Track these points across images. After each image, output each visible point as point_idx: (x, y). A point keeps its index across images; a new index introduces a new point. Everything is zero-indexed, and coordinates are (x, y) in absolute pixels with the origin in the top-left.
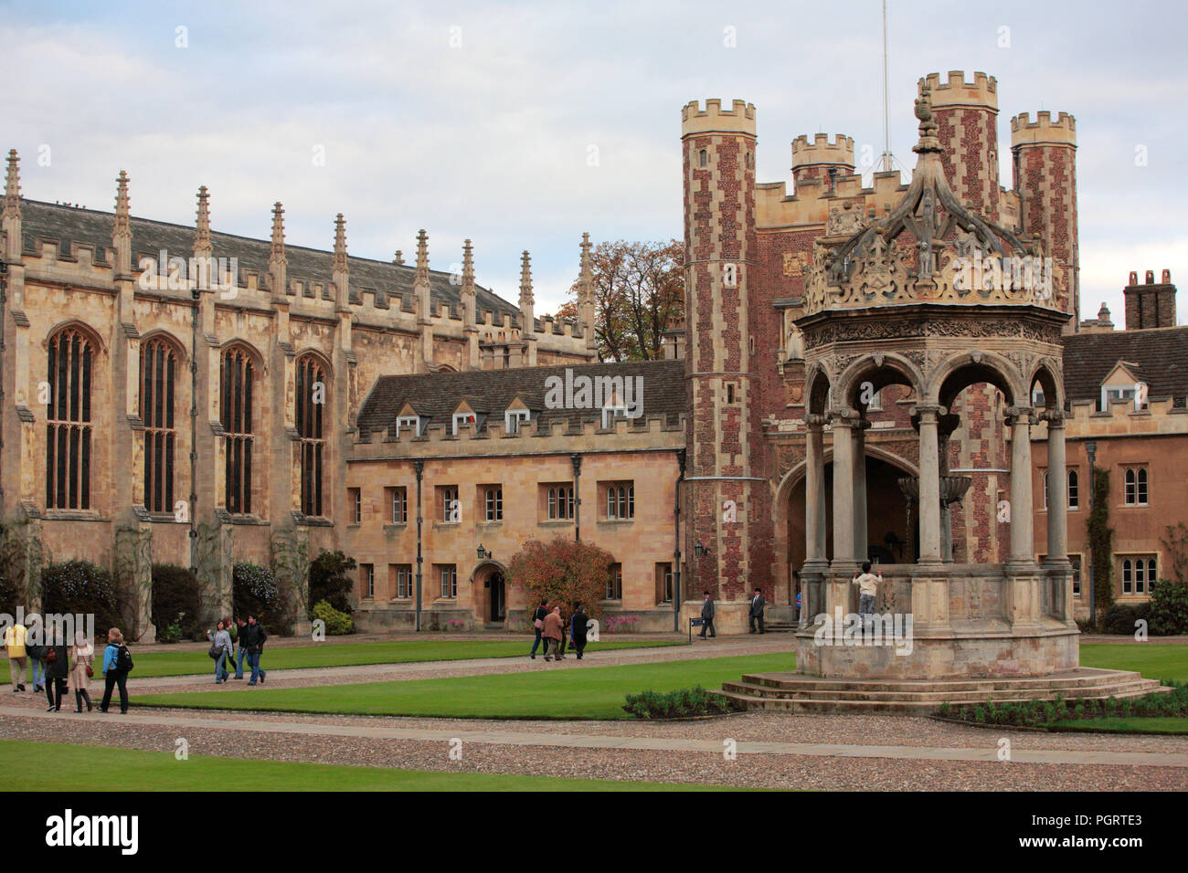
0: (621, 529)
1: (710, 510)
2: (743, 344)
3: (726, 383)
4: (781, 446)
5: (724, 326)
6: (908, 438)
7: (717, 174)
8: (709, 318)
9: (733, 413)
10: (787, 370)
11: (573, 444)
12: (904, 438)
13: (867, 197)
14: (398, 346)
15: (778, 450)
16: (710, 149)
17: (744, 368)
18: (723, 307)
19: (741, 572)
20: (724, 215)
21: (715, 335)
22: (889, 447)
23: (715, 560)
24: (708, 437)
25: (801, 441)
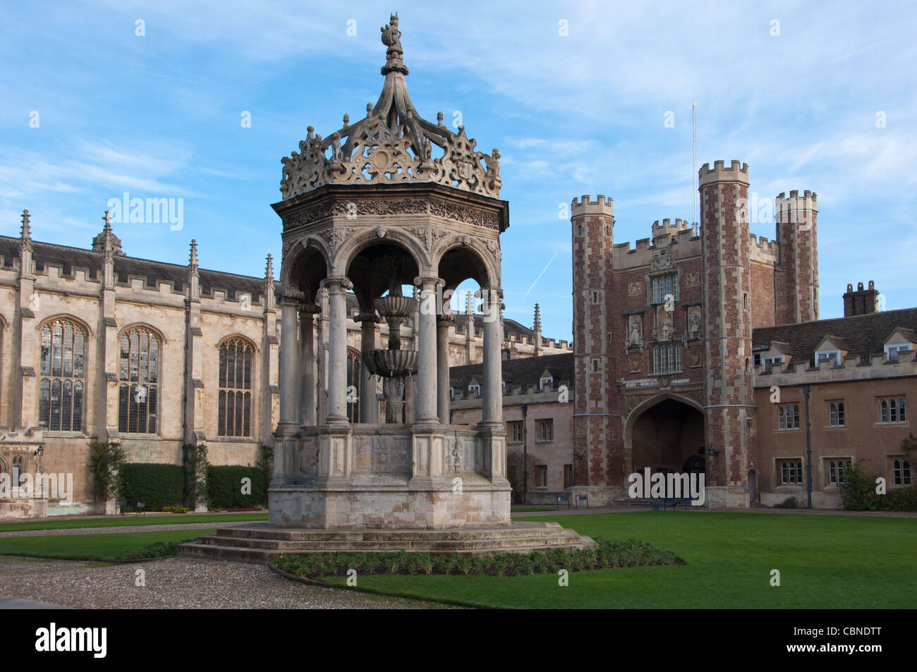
0: (547, 446)
1: (584, 433)
2: (603, 337)
3: (593, 360)
4: (627, 396)
5: (591, 327)
7: (587, 239)
8: (583, 323)
9: (597, 377)
10: (630, 351)
11: (524, 399)
12: (694, 389)
13: (674, 246)
14: (454, 352)
15: (626, 398)
16: (584, 225)
17: (603, 351)
18: (591, 316)
19: (602, 469)
20: (591, 262)
21: (586, 332)
22: (686, 394)
23: (586, 462)
24: (582, 392)
25: (638, 393)
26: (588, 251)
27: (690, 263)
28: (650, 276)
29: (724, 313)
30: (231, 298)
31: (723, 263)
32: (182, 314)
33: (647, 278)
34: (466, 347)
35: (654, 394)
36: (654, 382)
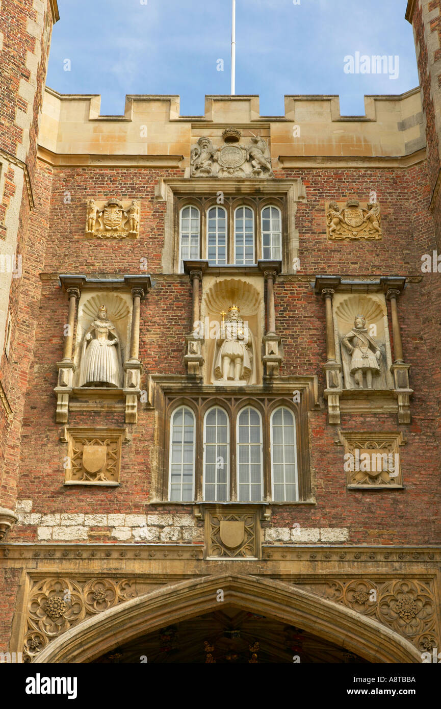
6: (383, 570)
10: (76, 406)
13: (274, 126)
15: (28, 586)
22: (332, 591)
25: (96, 566)
27: (338, 176)
28: (176, 193)
33: (165, 192)
35: (184, 577)
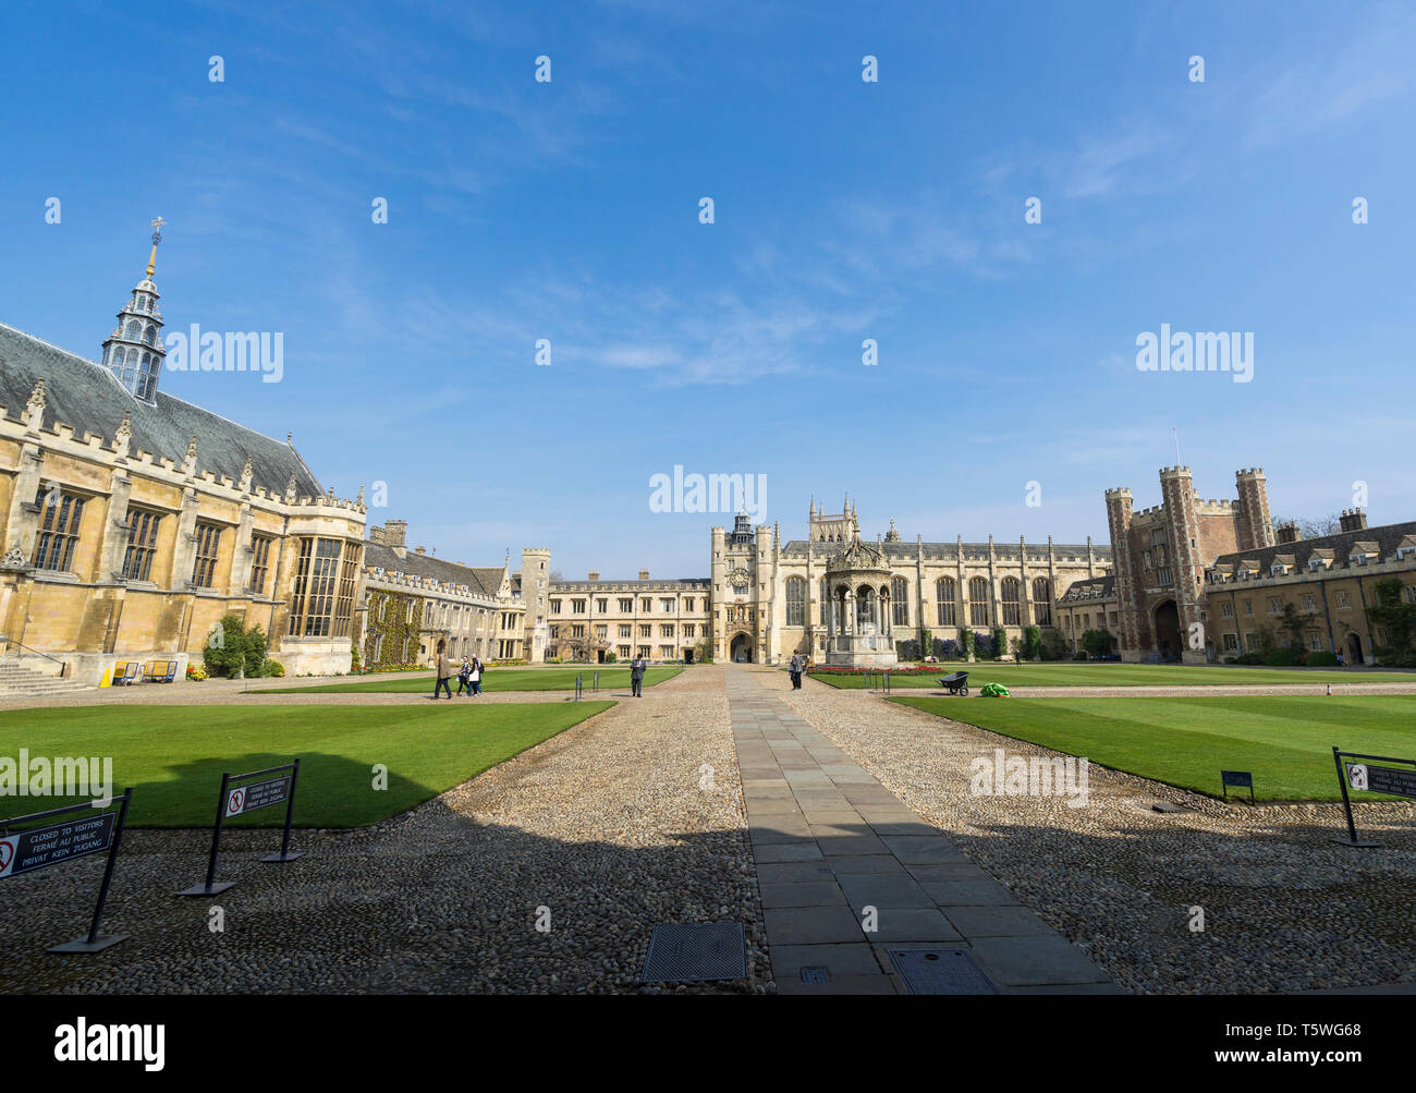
0: (1116, 627)
1: (1123, 621)
2: (1129, 566)
3: (1124, 578)
4: (1149, 598)
5: (1122, 560)
9: (1127, 588)
11: (1103, 600)
15: (1146, 600)
16: (1113, 504)
18: (1120, 554)
19: (1135, 641)
20: (1119, 525)
21: (1119, 562)
23: (1126, 637)
24: (1120, 597)
26: (1115, 519)
29: (1179, 552)
30: (941, 558)
31: (1175, 524)
32: (916, 569)
33: (1150, 531)
34: (1089, 568)
35: (1161, 597)
36: (1160, 590)
